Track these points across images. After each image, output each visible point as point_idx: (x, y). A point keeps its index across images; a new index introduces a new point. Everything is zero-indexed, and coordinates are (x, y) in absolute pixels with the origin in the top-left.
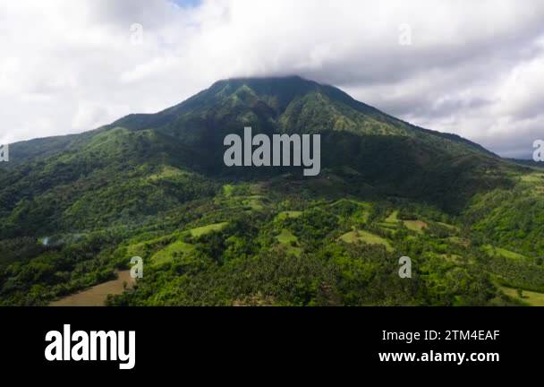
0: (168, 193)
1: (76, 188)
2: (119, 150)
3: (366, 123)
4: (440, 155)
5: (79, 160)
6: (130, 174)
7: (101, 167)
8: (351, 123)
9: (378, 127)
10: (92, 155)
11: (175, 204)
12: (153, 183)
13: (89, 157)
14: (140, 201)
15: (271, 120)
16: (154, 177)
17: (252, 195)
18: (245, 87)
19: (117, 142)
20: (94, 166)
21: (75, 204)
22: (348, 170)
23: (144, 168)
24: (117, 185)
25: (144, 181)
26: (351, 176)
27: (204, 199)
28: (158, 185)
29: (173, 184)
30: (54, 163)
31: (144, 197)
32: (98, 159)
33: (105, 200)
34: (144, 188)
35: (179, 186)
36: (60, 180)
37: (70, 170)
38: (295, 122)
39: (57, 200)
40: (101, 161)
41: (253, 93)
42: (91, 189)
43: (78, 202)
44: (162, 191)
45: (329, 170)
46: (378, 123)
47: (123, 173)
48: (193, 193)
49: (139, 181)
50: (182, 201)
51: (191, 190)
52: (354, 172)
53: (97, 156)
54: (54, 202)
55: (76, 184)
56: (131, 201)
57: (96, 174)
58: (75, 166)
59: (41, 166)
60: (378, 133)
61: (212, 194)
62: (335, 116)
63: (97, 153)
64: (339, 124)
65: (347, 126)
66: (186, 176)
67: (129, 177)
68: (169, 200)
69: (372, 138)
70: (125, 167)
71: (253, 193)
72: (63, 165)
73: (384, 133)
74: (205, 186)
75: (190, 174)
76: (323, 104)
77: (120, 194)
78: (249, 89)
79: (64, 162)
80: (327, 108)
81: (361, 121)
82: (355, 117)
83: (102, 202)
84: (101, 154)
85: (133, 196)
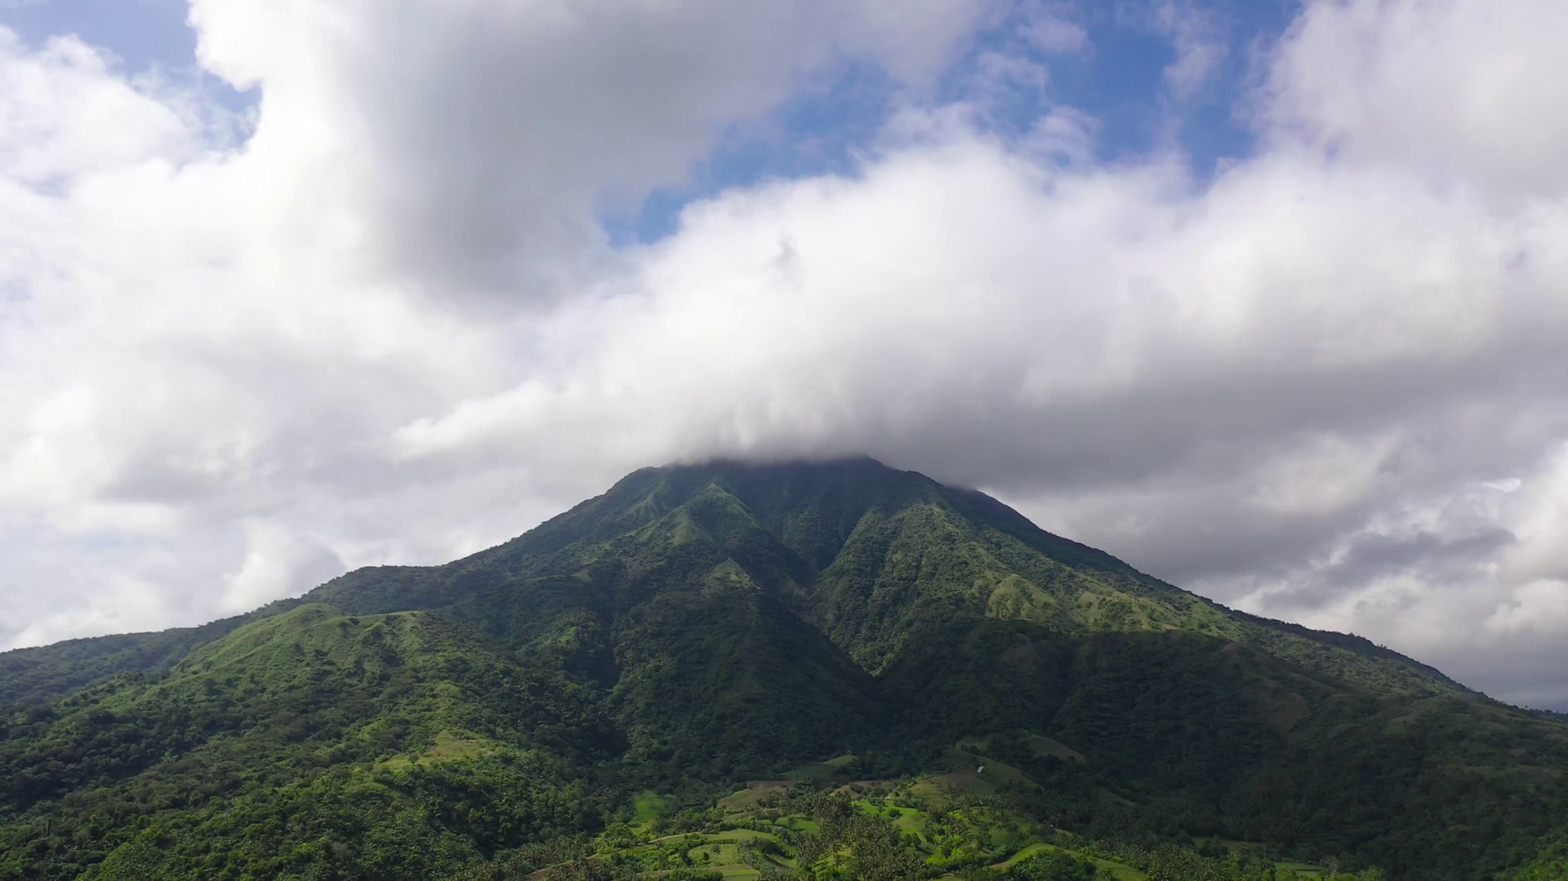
0: (444, 819)
1: (130, 799)
2: (303, 673)
3: (1087, 597)
4: (1338, 696)
5: (167, 704)
6: (323, 751)
7: (235, 727)
8: (1042, 597)
9: (1125, 608)
10: (211, 688)
11: (462, 857)
12: (390, 784)
13: (202, 697)
14: (338, 847)
15: (792, 587)
16: (399, 764)
17: (725, 828)
18: (714, 489)
19: (298, 648)
20: (212, 727)
21: (112, 856)
22: (1044, 746)
23: (375, 733)
24: (267, 791)
25: (362, 778)
26: (1053, 764)
27: (563, 841)
28: (408, 790)
29: (463, 787)
30: (84, 713)
31: (353, 831)
32: (228, 703)
33: (218, 843)
34: (361, 798)
35: (481, 795)
36: (92, 772)
37: (133, 738)
38: (866, 591)
39: (55, 841)
40: (235, 711)
41: (736, 507)
42: (177, 804)
43: (124, 846)
44: (421, 812)
45: (981, 745)
46: (1124, 596)
47: (301, 750)
48: (530, 817)
49: (346, 777)
50: (487, 847)
51: (519, 810)
52: (1062, 753)
53: (228, 692)
54: (43, 849)
55: (136, 785)
56: (304, 848)
57: (214, 752)
58: (150, 724)
59: (41, 724)
60: (1126, 629)
61: (592, 825)
62: (989, 574)
63: (229, 683)
64: (1003, 597)
65: (1027, 605)
66: (507, 760)
67: (315, 763)
68: (442, 845)
69: (1109, 641)
70: (310, 729)
71: (729, 820)
72: (107, 720)
73: (1145, 627)
74: (569, 794)
75: (522, 755)
76: (949, 538)
77: (273, 820)
78: (724, 495)
79: (117, 710)
80: (963, 551)
81: (1070, 591)
82: (1051, 578)
83: (207, 850)
84: (244, 685)
85: (319, 829)
